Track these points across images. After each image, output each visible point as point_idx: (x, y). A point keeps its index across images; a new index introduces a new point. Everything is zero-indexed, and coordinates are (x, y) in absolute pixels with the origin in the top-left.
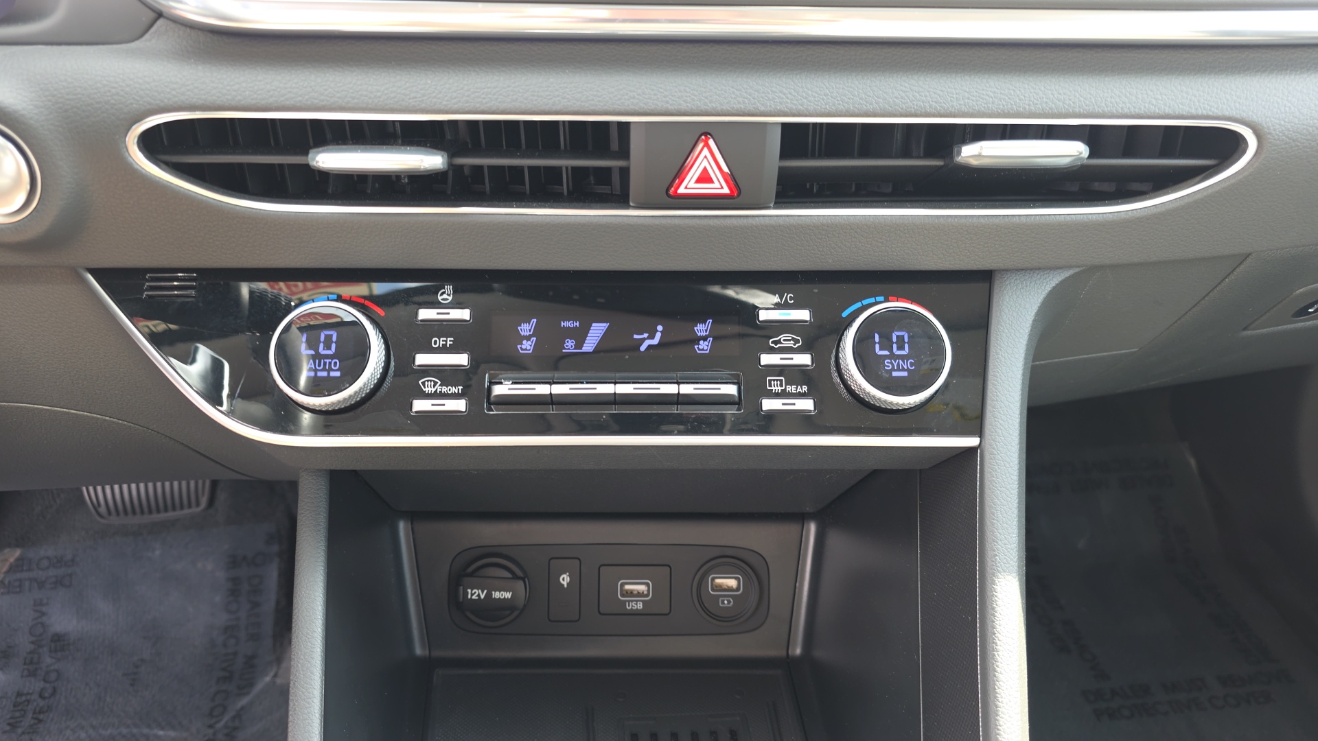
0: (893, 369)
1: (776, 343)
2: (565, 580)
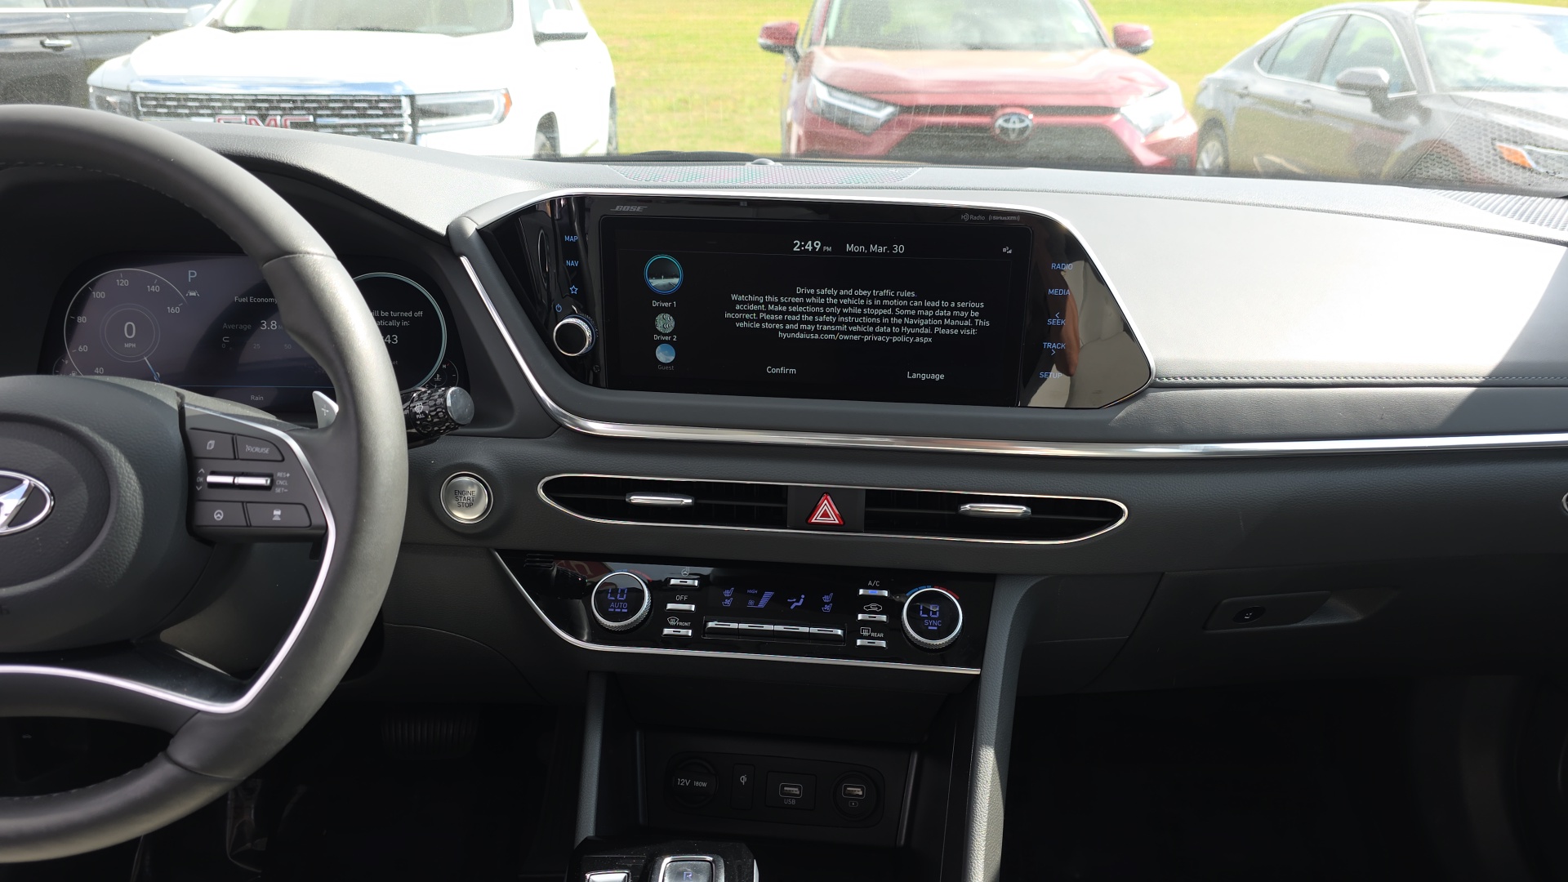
0: (929, 625)
1: (869, 608)
2: (743, 779)
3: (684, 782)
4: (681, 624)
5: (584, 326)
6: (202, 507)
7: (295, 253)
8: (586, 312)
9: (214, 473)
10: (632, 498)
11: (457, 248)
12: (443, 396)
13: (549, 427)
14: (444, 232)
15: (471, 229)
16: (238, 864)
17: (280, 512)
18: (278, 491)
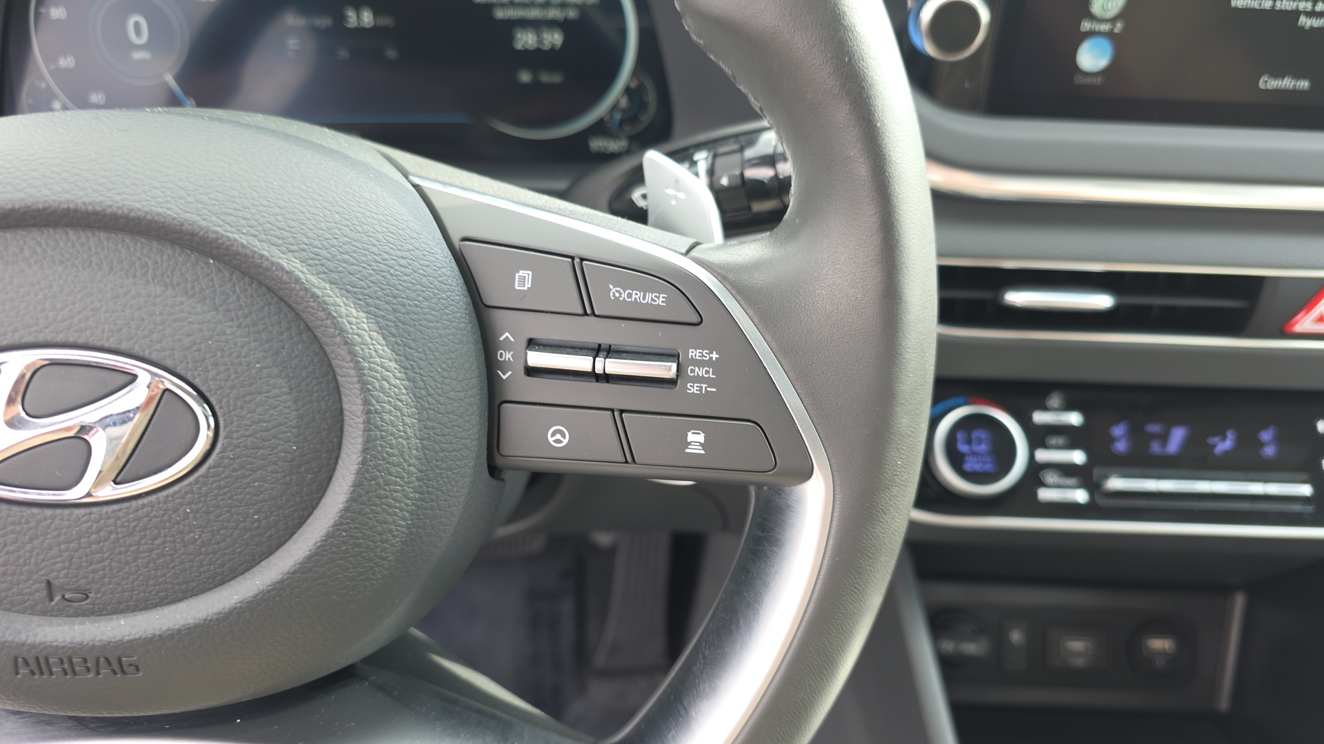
9: (535, 343)
10: (1009, 296)
17: (701, 438)
18: (693, 389)
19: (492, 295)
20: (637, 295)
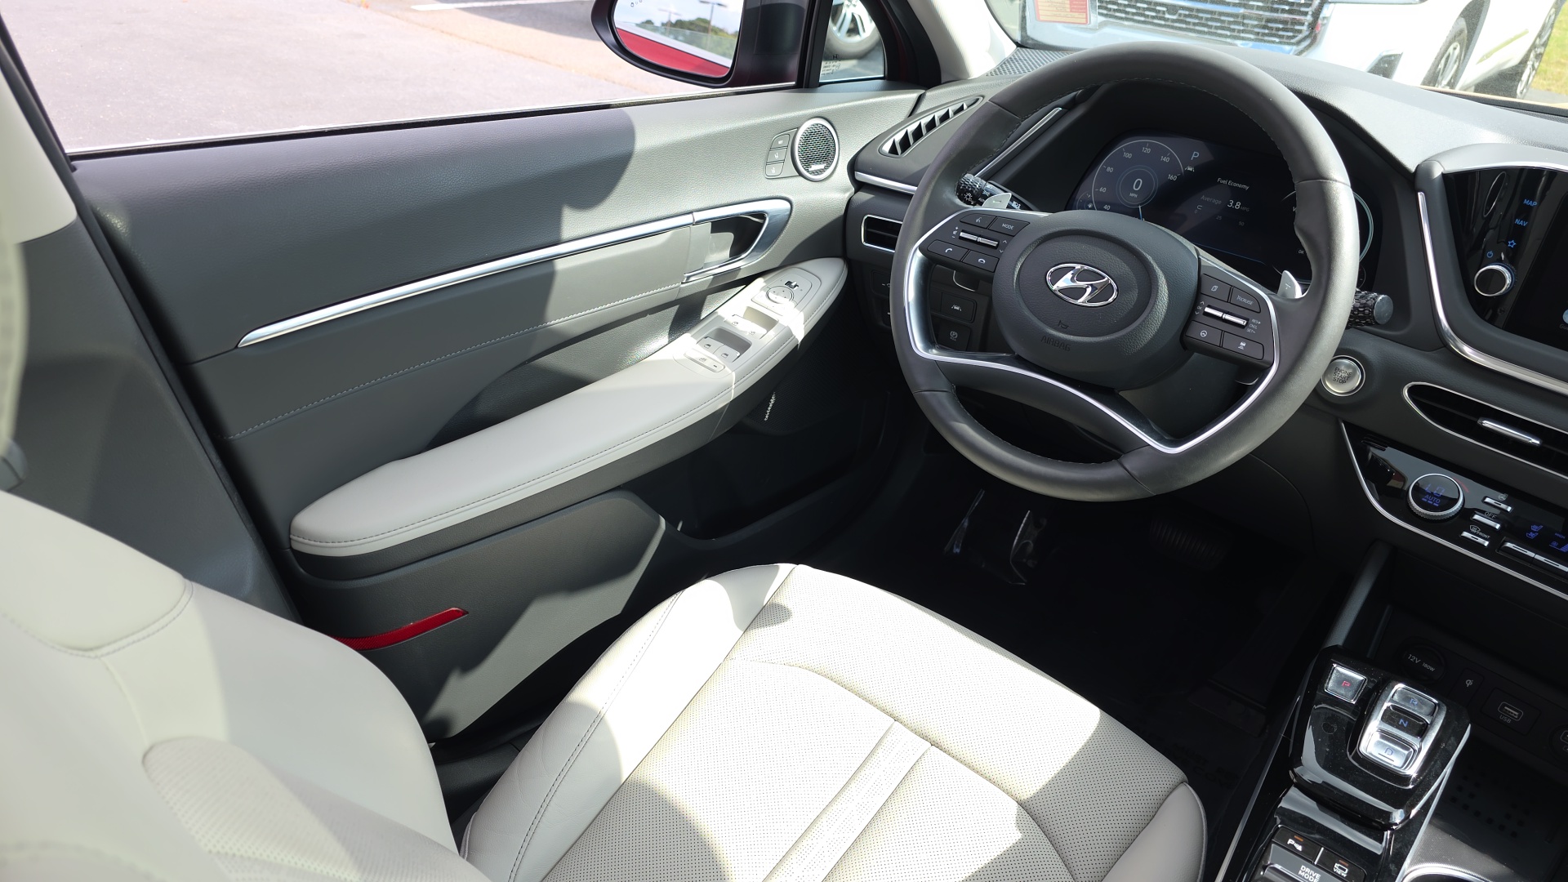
3: (1413, 659)
4: (1481, 534)
5: (1507, 275)
6: (1194, 325)
7: (1328, 179)
8: (1512, 262)
9: (1209, 306)
10: (1485, 422)
11: (1419, 183)
12: (1374, 299)
13: (1437, 344)
14: (1412, 168)
15: (1437, 172)
16: (1014, 569)
17: (1244, 345)
18: (1249, 331)
19: (1204, 290)
20: (1245, 300)
